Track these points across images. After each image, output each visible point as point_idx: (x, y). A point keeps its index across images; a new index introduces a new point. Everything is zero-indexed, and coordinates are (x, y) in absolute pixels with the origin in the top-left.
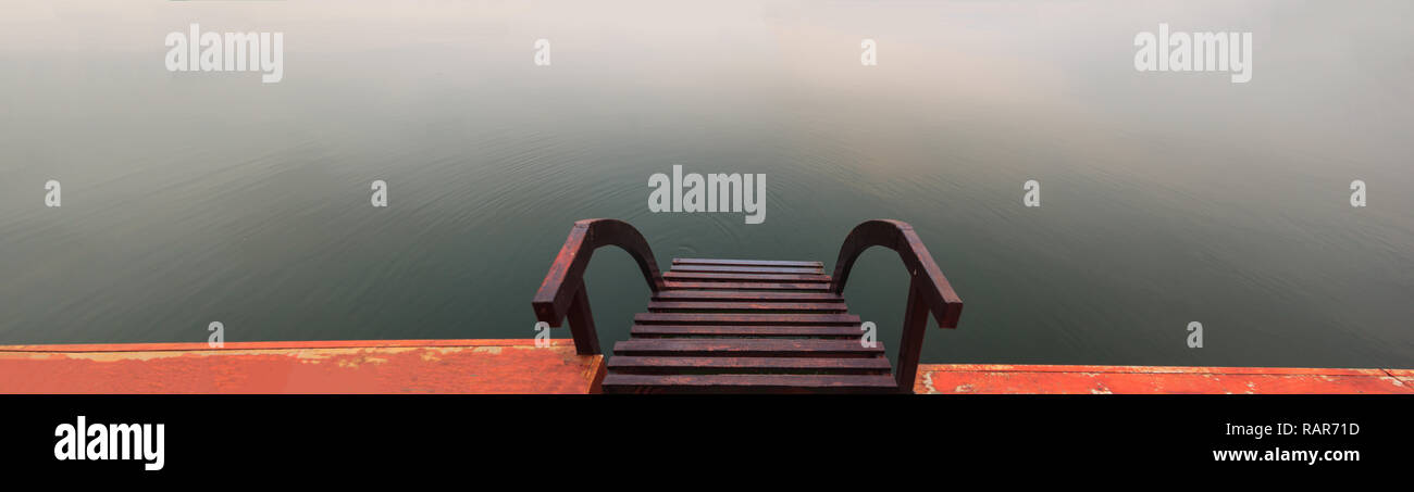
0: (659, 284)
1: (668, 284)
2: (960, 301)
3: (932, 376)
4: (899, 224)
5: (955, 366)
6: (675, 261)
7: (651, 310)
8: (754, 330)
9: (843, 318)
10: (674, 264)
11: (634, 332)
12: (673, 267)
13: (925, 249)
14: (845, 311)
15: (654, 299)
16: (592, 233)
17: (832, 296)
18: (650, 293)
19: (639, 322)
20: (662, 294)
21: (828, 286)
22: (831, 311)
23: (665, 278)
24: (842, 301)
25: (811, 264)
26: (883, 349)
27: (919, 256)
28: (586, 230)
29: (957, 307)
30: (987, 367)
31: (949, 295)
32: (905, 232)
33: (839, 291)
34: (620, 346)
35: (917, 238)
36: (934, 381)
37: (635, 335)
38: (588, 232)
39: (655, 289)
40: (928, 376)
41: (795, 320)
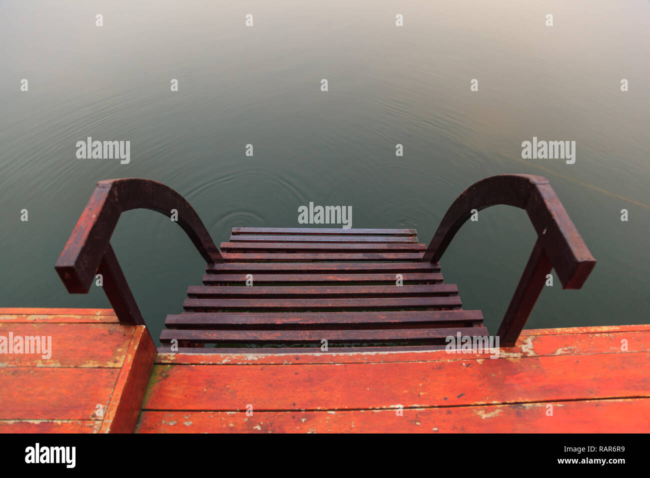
0: (213, 256)
1: (225, 255)
2: (593, 259)
3: (533, 341)
4: (534, 179)
5: (559, 330)
6: (234, 230)
7: (207, 283)
8: (330, 303)
9: (437, 288)
10: (234, 234)
11: (188, 305)
12: (233, 237)
13: (561, 206)
14: (441, 281)
15: (209, 272)
16: (116, 193)
17: (427, 266)
18: (205, 265)
19: (192, 296)
20: (219, 266)
21: (421, 255)
22: (424, 282)
23: (223, 249)
24: (438, 270)
25: (402, 231)
26: (482, 318)
27: (553, 213)
28: (108, 190)
29: (589, 266)
30: (593, 329)
31: (582, 253)
32: (540, 188)
33: (434, 261)
34: (171, 319)
35: (553, 194)
36: (534, 345)
37: (188, 309)
38: (111, 193)
39: (210, 261)
40: (529, 341)
41: (380, 292)
